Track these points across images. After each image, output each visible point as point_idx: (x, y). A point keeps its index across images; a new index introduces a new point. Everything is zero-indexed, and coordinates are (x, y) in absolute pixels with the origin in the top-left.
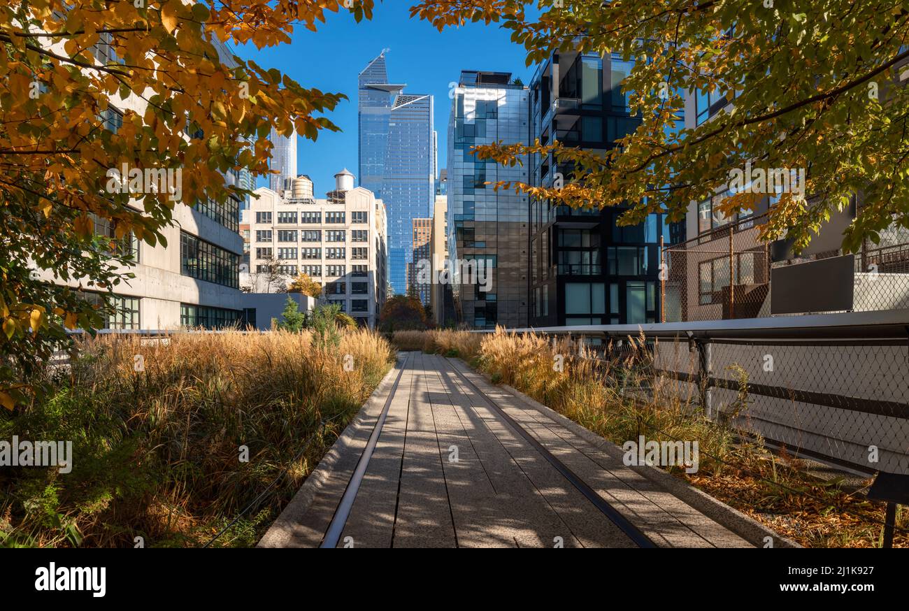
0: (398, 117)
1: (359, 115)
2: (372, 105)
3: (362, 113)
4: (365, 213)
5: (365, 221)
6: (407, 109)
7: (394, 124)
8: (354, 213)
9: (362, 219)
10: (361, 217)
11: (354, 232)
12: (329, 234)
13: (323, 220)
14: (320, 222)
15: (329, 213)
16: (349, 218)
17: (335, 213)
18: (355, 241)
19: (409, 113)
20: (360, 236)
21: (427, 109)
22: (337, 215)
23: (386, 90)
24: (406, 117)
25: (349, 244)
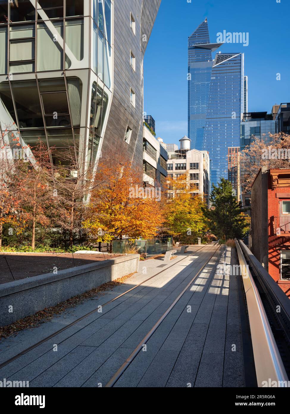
0: (218, 72)
1: (189, 69)
2: (198, 61)
3: (191, 68)
4: (198, 164)
5: (198, 168)
6: (224, 66)
7: (215, 78)
8: (191, 164)
9: (196, 167)
10: (195, 166)
11: (191, 174)
12: (177, 176)
13: (174, 168)
14: (172, 169)
15: (177, 164)
16: (188, 167)
17: (180, 164)
18: (192, 179)
19: (226, 68)
20: (194, 176)
21: (239, 64)
22: (182, 165)
23: (209, 48)
24: (223, 71)
25: (188, 181)
